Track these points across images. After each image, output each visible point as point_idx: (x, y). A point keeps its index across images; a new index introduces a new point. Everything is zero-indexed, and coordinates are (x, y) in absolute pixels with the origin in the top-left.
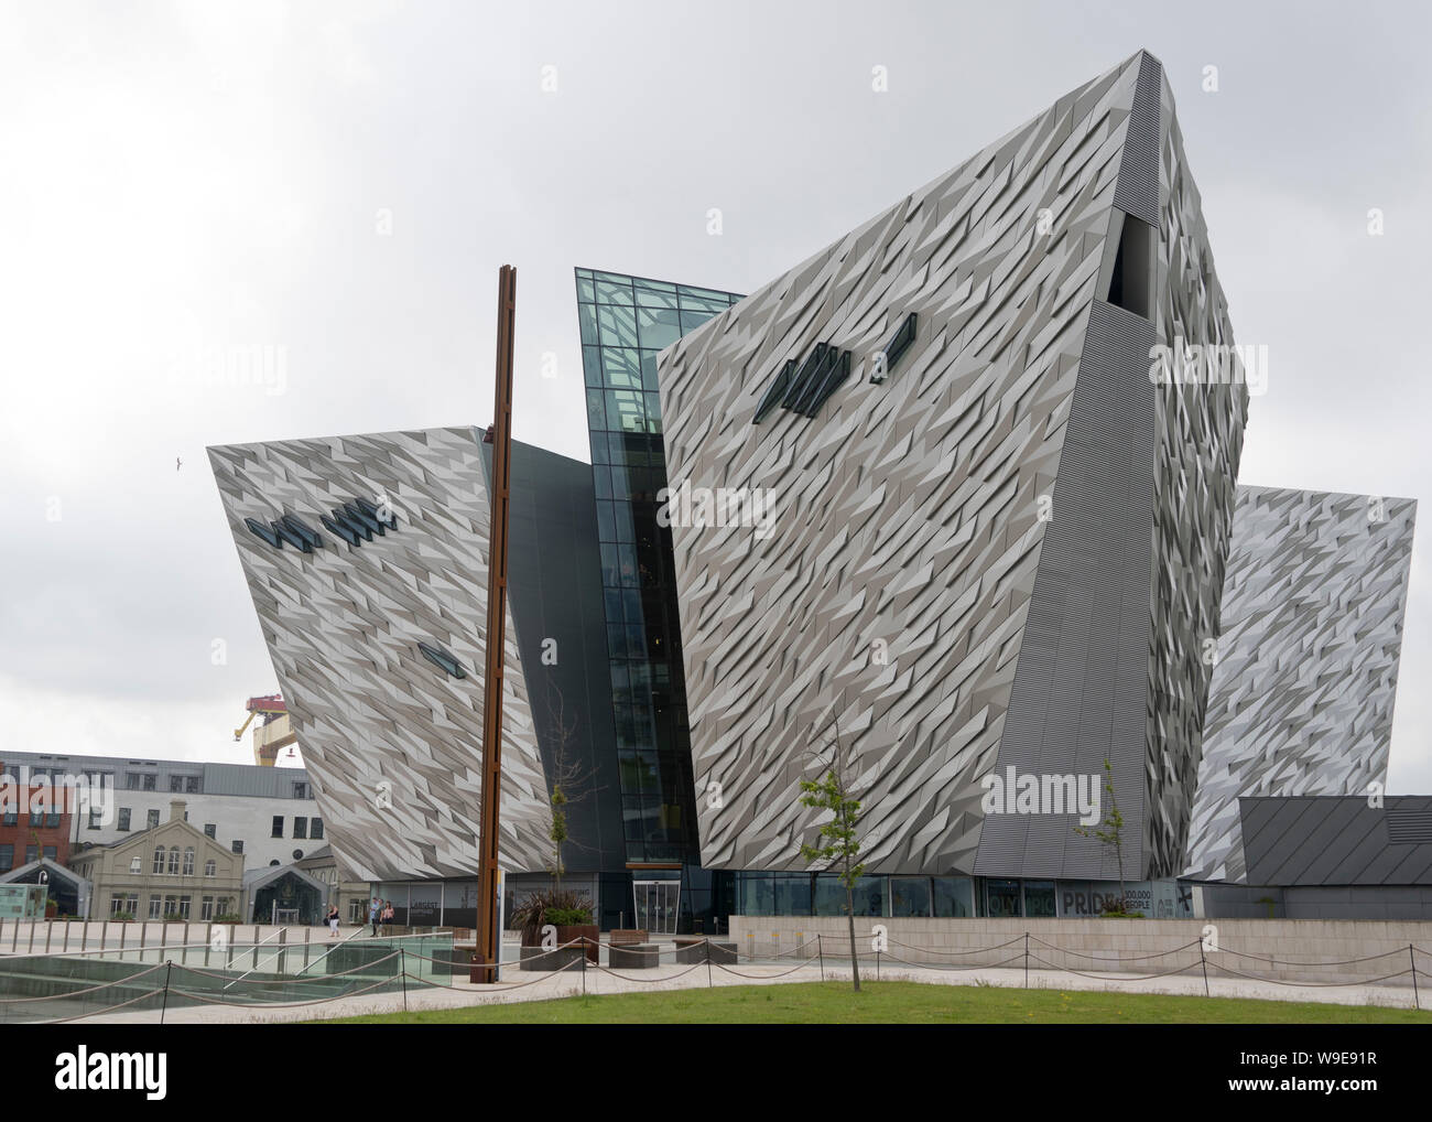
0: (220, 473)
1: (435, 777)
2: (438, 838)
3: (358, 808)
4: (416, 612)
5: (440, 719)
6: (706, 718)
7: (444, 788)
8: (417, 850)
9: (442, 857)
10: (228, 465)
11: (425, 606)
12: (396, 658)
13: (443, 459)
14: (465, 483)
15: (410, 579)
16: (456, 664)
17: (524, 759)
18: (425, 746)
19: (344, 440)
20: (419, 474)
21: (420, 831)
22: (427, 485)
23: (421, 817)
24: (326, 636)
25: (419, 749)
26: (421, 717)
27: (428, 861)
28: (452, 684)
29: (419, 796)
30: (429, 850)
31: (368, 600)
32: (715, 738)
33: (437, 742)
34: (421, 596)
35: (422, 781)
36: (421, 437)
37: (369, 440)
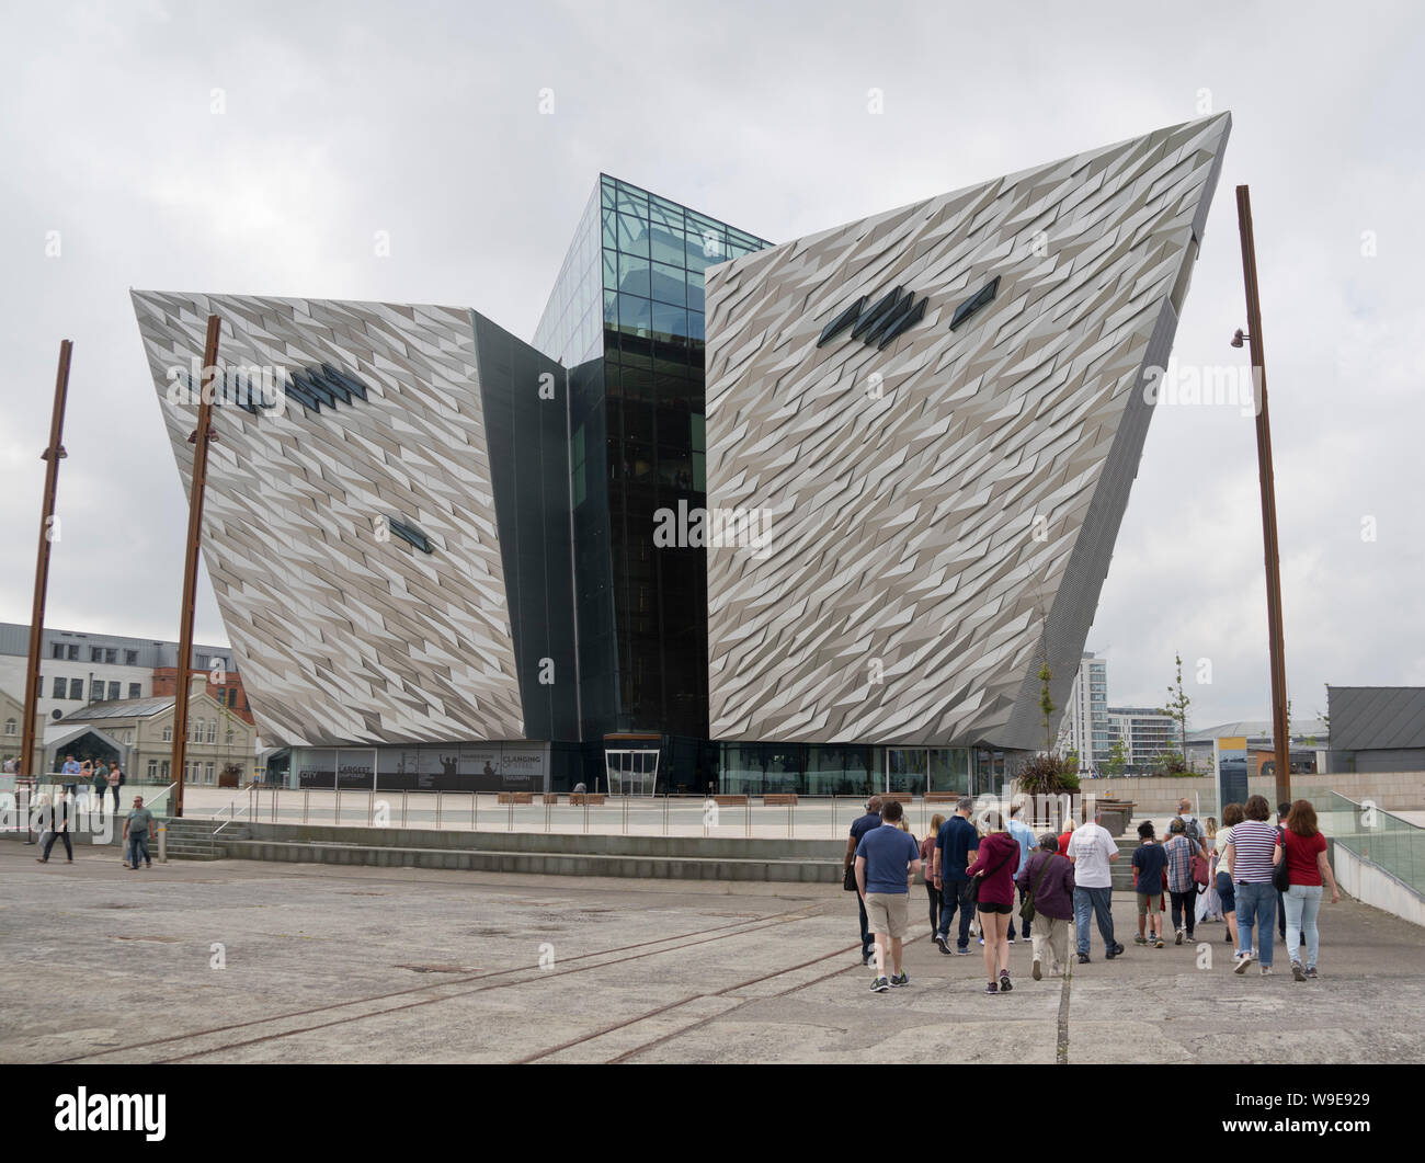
0: (146, 320)
1: (387, 649)
2: (383, 705)
3: (288, 674)
4: (380, 484)
5: (398, 590)
6: (730, 606)
7: (395, 657)
8: (360, 719)
9: (387, 724)
10: (159, 313)
11: (392, 479)
12: (350, 527)
13: (431, 335)
14: (455, 362)
15: (378, 451)
16: (424, 539)
17: (493, 635)
18: (377, 617)
19: (310, 303)
20: (401, 348)
21: (363, 697)
22: (409, 359)
23: (366, 685)
24: (266, 501)
25: (370, 619)
26: (376, 590)
27: (370, 728)
28: (417, 558)
29: (365, 664)
30: (372, 720)
31: (323, 467)
32: (737, 624)
33: (394, 614)
34: (389, 469)
35: (371, 652)
36: (408, 311)
37: (342, 307)
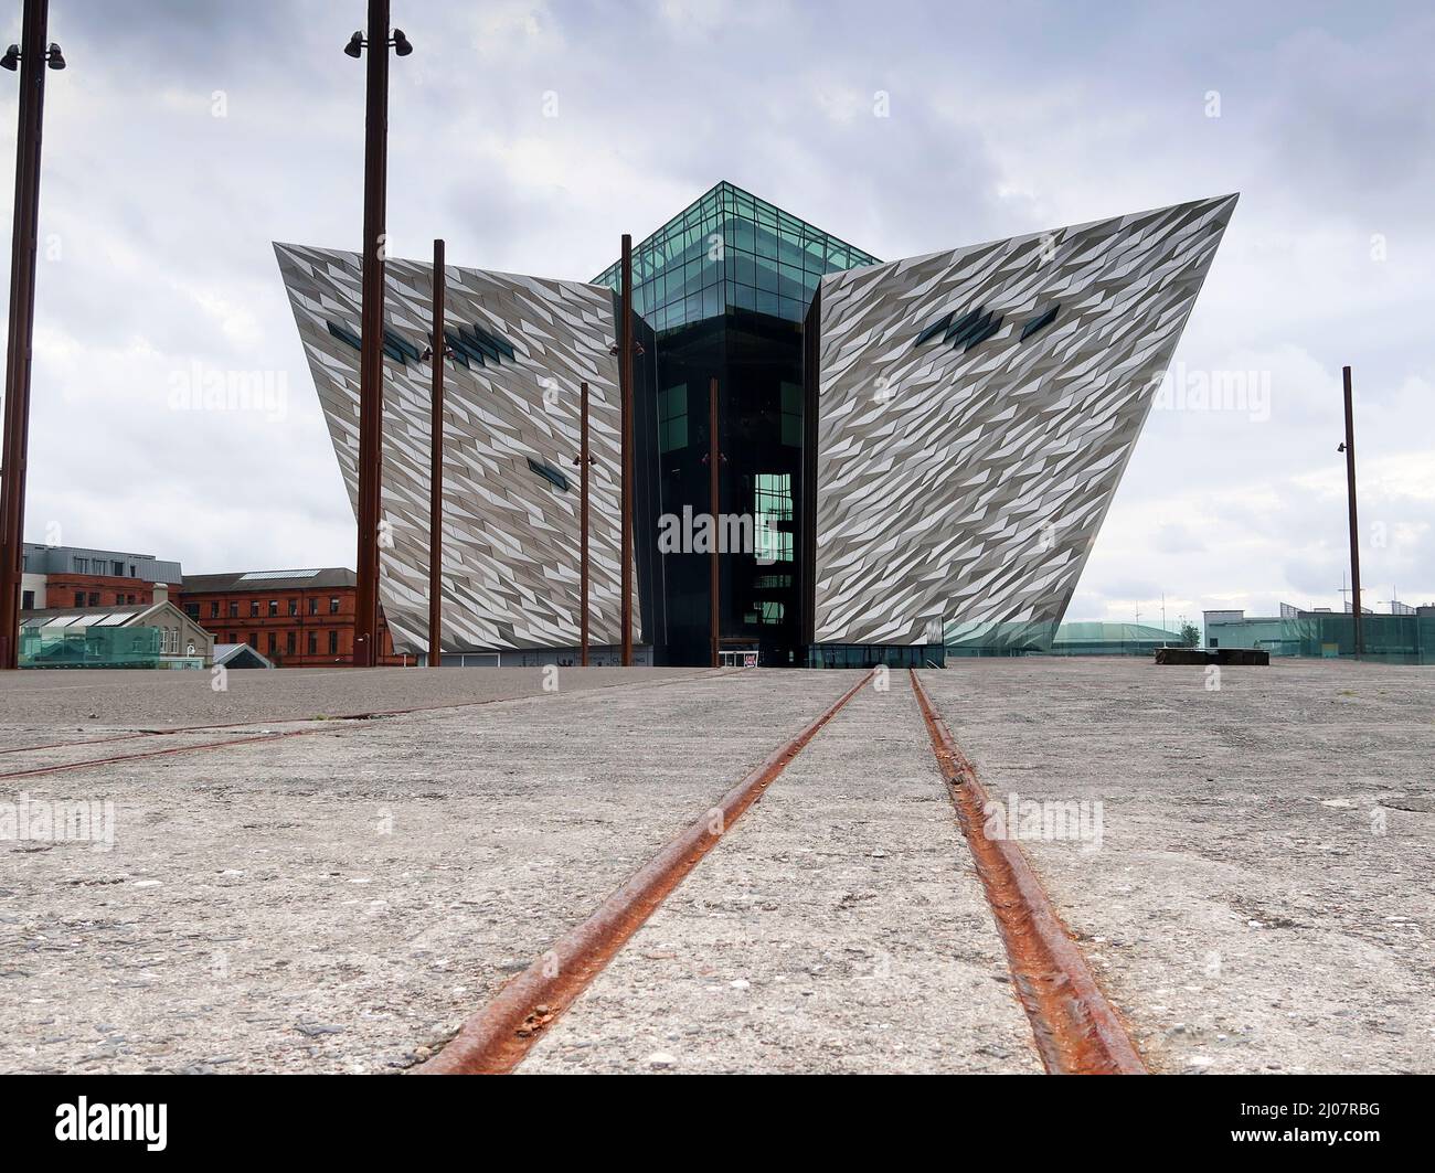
0: (290, 270)
1: (521, 568)
2: (514, 616)
4: (523, 431)
5: (537, 520)
6: (835, 541)
7: (531, 576)
8: (494, 629)
9: (519, 632)
10: (306, 267)
11: (536, 428)
12: (494, 466)
13: (576, 308)
14: (596, 333)
15: (523, 403)
16: (563, 477)
18: (516, 543)
19: (461, 271)
20: (549, 318)
21: (499, 611)
22: (557, 328)
23: (502, 600)
25: (512, 547)
26: (516, 520)
27: (503, 636)
28: (554, 494)
29: (503, 582)
30: (505, 629)
31: (470, 413)
32: (841, 554)
33: (530, 541)
34: (531, 418)
35: (508, 572)
36: (553, 285)
37: (492, 276)
